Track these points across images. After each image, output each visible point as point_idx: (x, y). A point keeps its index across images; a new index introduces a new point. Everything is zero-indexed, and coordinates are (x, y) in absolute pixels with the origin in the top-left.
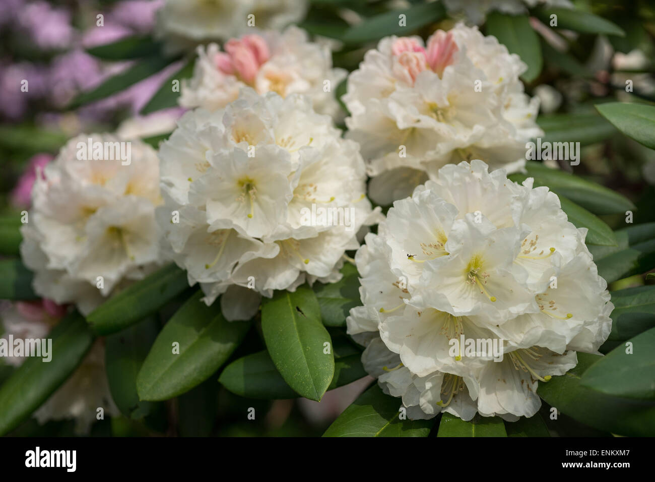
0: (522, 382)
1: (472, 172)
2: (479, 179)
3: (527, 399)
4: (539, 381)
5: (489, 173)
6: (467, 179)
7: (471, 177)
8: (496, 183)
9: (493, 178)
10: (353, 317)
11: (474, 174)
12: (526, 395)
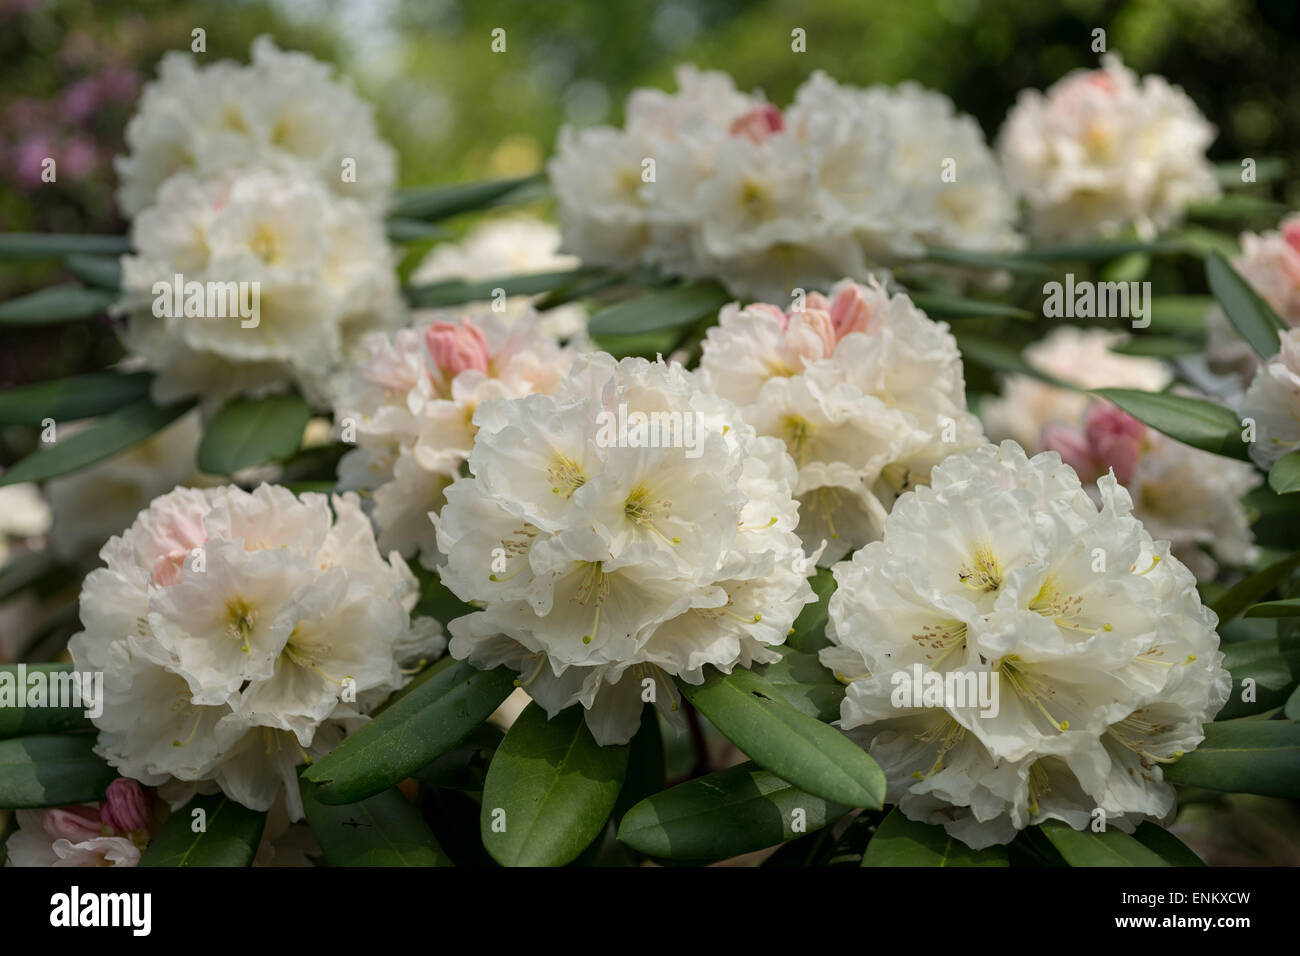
0: (1131, 772)
1: (1000, 460)
2: (1012, 470)
3: (1147, 794)
4: (1160, 764)
5: (1029, 458)
6: (993, 473)
7: (999, 468)
8: (1040, 474)
9: (1037, 467)
10: (854, 697)
11: (1003, 463)
12: (1144, 787)
